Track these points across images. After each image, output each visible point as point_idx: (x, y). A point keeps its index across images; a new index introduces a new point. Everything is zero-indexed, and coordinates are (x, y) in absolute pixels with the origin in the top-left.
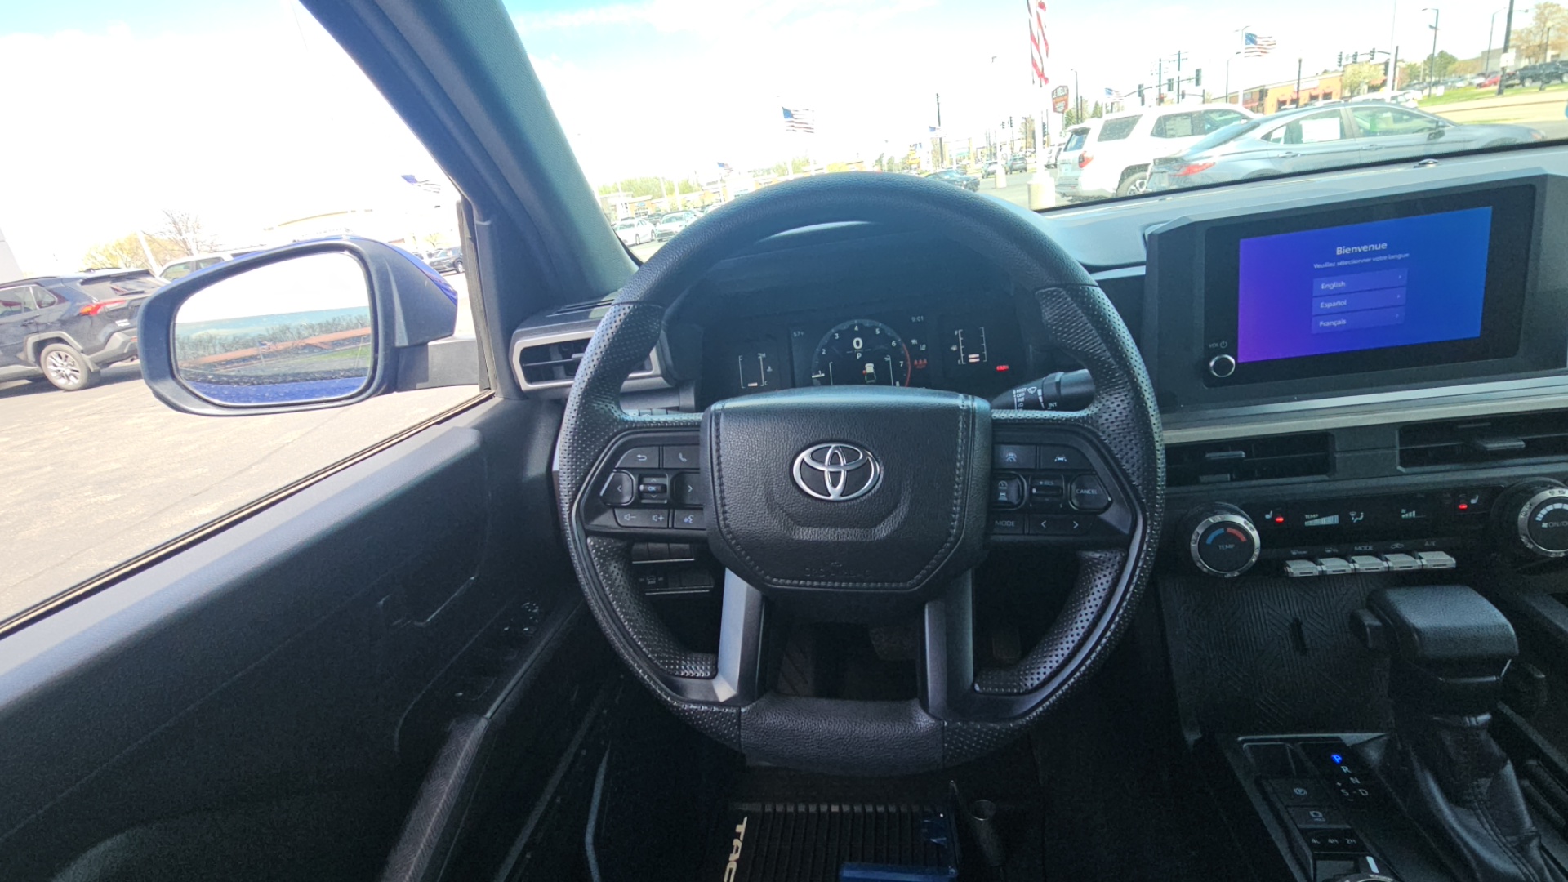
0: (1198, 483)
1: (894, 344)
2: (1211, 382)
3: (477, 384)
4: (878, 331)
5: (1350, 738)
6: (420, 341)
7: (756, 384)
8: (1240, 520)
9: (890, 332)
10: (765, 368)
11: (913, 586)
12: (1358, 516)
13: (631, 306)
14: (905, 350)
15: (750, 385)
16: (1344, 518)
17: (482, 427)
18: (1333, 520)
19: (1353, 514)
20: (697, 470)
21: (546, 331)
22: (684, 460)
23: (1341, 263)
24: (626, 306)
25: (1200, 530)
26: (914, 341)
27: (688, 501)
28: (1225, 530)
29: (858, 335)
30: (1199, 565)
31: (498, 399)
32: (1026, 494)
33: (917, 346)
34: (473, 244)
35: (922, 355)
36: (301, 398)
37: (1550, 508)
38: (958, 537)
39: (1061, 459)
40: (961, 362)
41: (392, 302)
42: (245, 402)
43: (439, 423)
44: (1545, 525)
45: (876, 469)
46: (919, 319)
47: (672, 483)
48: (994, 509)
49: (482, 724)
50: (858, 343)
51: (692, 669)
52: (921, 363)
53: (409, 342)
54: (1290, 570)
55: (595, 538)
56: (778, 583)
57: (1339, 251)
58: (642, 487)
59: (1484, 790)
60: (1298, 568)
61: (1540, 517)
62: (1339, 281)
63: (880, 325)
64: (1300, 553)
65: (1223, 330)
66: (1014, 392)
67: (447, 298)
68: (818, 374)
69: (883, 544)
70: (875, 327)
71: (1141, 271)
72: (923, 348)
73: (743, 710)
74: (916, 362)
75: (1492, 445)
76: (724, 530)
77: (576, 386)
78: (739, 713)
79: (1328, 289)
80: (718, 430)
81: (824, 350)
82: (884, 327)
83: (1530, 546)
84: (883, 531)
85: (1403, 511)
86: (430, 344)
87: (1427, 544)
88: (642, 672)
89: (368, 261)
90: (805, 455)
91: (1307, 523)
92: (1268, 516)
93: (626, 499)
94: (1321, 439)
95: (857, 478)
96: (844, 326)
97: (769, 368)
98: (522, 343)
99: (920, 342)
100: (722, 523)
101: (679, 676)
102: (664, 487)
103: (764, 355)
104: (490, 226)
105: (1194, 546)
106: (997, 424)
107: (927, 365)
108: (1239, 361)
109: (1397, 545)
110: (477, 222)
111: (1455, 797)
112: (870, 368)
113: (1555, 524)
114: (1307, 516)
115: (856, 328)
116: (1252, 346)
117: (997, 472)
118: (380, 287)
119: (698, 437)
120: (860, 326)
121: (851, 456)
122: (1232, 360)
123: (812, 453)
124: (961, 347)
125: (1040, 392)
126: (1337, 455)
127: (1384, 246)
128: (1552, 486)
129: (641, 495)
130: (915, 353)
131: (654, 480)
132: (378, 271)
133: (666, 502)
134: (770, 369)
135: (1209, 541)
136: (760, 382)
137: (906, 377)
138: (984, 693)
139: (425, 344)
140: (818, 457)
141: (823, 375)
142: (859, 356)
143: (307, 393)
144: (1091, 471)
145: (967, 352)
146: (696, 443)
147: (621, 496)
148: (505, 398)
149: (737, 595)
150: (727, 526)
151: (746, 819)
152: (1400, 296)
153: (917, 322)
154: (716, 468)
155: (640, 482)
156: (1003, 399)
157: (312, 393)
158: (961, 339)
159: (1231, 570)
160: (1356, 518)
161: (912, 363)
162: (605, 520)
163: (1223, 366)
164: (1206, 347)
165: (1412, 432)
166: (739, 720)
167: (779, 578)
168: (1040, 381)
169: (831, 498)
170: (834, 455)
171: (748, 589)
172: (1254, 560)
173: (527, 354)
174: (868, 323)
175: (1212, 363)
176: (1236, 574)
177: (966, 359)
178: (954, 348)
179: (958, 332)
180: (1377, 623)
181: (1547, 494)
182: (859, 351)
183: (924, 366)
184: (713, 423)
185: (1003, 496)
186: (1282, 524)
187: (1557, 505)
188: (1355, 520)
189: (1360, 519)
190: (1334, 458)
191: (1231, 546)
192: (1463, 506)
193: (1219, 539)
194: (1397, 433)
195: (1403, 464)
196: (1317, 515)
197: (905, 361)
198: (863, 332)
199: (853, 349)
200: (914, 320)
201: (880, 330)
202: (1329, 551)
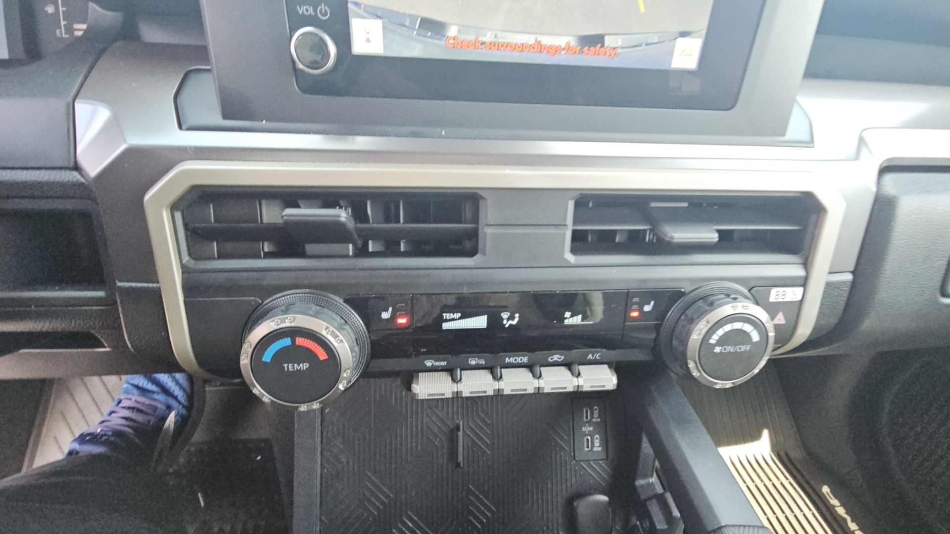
0: (302, 255)
12: (511, 318)
16: (494, 321)
18: (480, 322)
19: (505, 316)
25: (254, 339)
28: (293, 341)
30: (255, 391)
37: (728, 328)
44: (718, 349)
54: (416, 388)
60: (425, 387)
61: (714, 339)
64: (437, 364)
83: (695, 374)
85: (568, 314)
87: (590, 357)
91: (446, 326)
92: (385, 315)
94: (469, 201)
105: (245, 365)
109: (556, 358)
113: (730, 349)
114: (444, 316)
124: (61, 9)
126: (489, 231)
128: (736, 297)
135: (267, 357)
159: (309, 401)
160: (509, 320)
165: (591, 203)
172: (341, 387)
175: (293, 41)
177: (69, 29)
178: (50, 9)
181: (727, 310)
186: (403, 329)
187: (737, 325)
188: (507, 324)
189: (514, 322)
190: (485, 234)
191: (304, 366)
192: (635, 314)
193: (281, 356)
194: (571, 205)
195: (574, 251)
196: (458, 315)
202: (473, 362)
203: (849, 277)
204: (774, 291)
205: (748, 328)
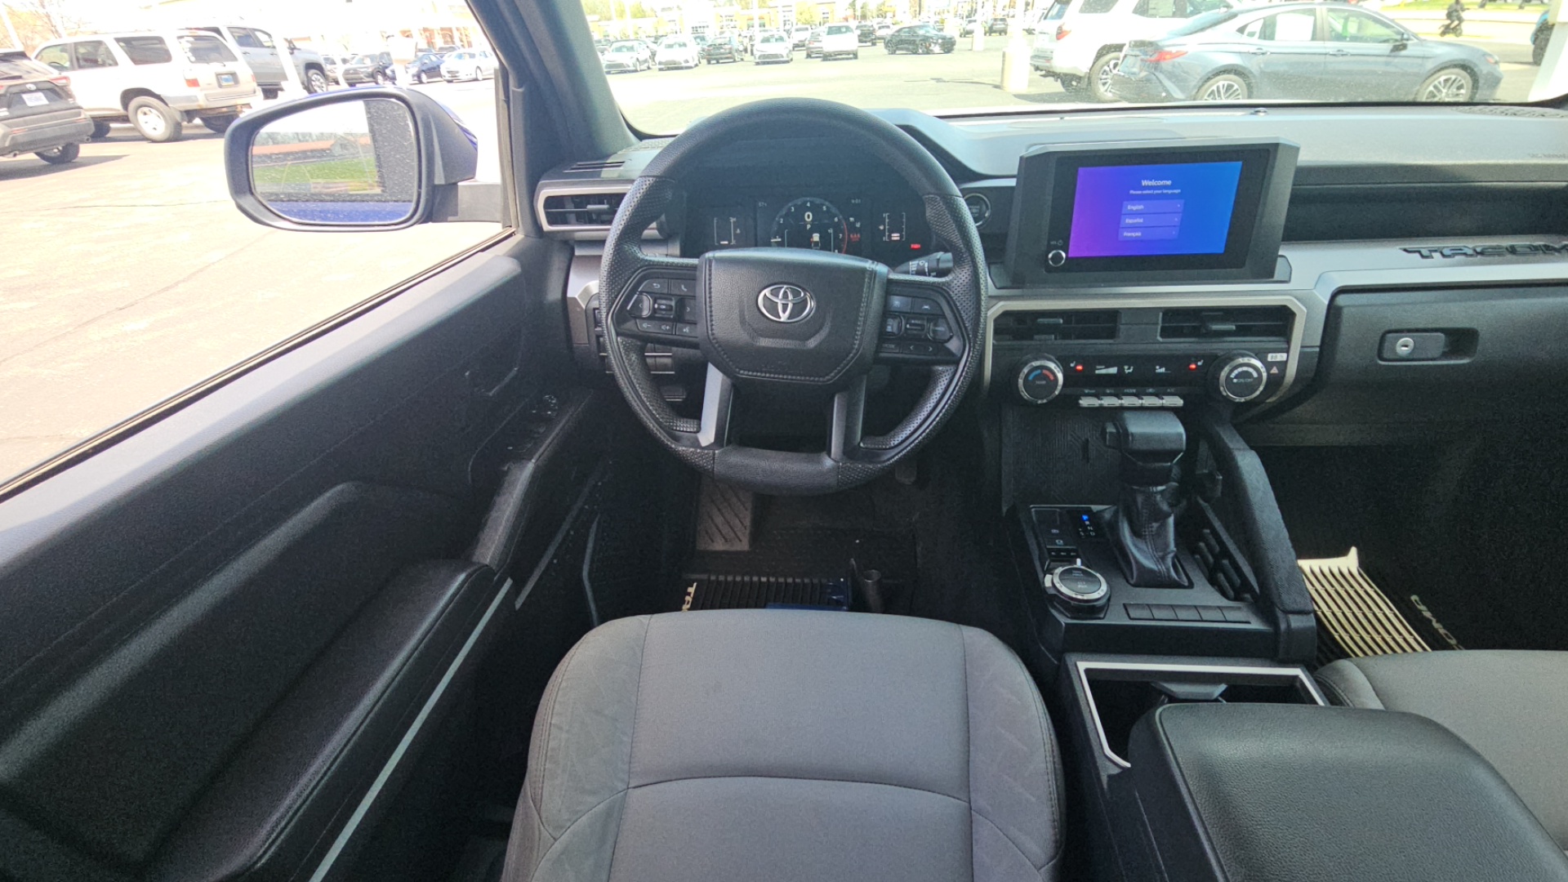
0: (1032, 339)
1: (836, 220)
2: (1049, 269)
3: (498, 222)
4: (825, 209)
5: (1095, 508)
6: (453, 181)
7: (726, 243)
8: (1052, 365)
10: (735, 230)
11: (829, 380)
12: (1129, 369)
13: (654, 179)
14: (844, 225)
15: (722, 243)
16: (1121, 370)
17: (518, 255)
18: (1113, 370)
19: (1126, 367)
20: (694, 297)
21: (566, 184)
22: (685, 290)
23: (1145, 192)
24: (651, 179)
25: (1026, 370)
26: (852, 219)
27: (687, 317)
28: (1042, 371)
29: (809, 209)
30: (1022, 394)
31: (519, 237)
32: (903, 328)
33: (854, 223)
34: (505, 106)
35: (856, 230)
36: (357, 221)
37: (1240, 370)
38: (858, 350)
39: (926, 307)
40: (885, 239)
41: (432, 145)
42: (310, 220)
43: (483, 250)
44: (1235, 381)
45: (811, 304)
46: (857, 201)
47: (676, 303)
48: (883, 337)
49: (530, 467)
50: (809, 216)
51: (684, 426)
52: (855, 237)
53: (446, 181)
54: (1081, 402)
55: (623, 338)
56: (744, 374)
57: (1145, 183)
58: (656, 306)
59: (1154, 529)
60: (1085, 402)
61: (1233, 376)
62: (1140, 204)
63: (828, 204)
64: (1090, 391)
65: (1061, 233)
66: (911, 263)
67: (469, 142)
68: (776, 237)
69: (811, 351)
70: (824, 205)
71: (1012, 182)
72: (858, 225)
73: (717, 452)
74: (851, 236)
75: (1216, 327)
76: (711, 337)
77: (613, 231)
78: (714, 454)
79: (1132, 210)
80: (710, 270)
81: (782, 220)
82: (831, 206)
83: (1224, 393)
84: (812, 343)
85: (1157, 367)
86: (459, 184)
87: (1169, 390)
88: (652, 425)
89: (415, 109)
90: (767, 291)
91: (1097, 372)
92: (1072, 365)
93: (646, 313)
94: (1113, 315)
95: (800, 307)
96: (799, 202)
98: (546, 192)
99: (856, 221)
100: (710, 332)
101: (676, 430)
102: (671, 306)
103: (735, 219)
104: (523, 93)
105: (1021, 381)
106: (890, 282)
107: (860, 239)
108: (1070, 256)
109: (1151, 390)
110: (512, 87)
111: (1136, 533)
112: (816, 237)
113: (1242, 380)
114: (1098, 367)
115: (808, 205)
116: (1079, 247)
117: (887, 313)
118: (425, 134)
119: (695, 275)
120: (811, 203)
121: (796, 294)
122: (1064, 255)
123: (772, 290)
124: (887, 227)
125: (926, 265)
126: (1121, 327)
127: (1169, 183)
128: (1243, 356)
129: (655, 311)
130: (852, 227)
131: (664, 302)
132: (422, 119)
133: (672, 317)
134: (738, 231)
135: (1031, 378)
136: (730, 241)
137: (843, 246)
138: (866, 448)
139: (455, 184)
140: (775, 293)
141: (780, 240)
142: (809, 226)
143: (362, 217)
144: (943, 316)
145: (891, 231)
146: (694, 279)
147: (641, 310)
148: (526, 236)
149: (715, 383)
150: (713, 334)
151: (695, 584)
152: (1176, 219)
153: (855, 204)
154: (708, 295)
155: (655, 302)
156: (903, 267)
157: (366, 216)
158: (887, 220)
159: (1042, 399)
160: (1128, 370)
161: (849, 235)
162: (630, 325)
163: (1057, 258)
164: (1049, 243)
165: (1171, 314)
166: (714, 459)
167: (745, 370)
168: (927, 258)
169: (782, 320)
170: (785, 292)
171: (723, 379)
172: (1057, 393)
173: (551, 202)
174: (818, 201)
175: (1050, 256)
176: (1045, 401)
177: (890, 236)
178: (882, 228)
179: (886, 215)
180: (1114, 431)
181: (1240, 361)
182: (808, 223)
183: (857, 240)
184: (707, 266)
185: (889, 329)
186: (1080, 371)
187: (1245, 369)
188: (1127, 371)
189: (1131, 370)
190: (1119, 329)
191: (1044, 382)
192: (1193, 366)
193: (1037, 377)
194: (1161, 314)
195: (1161, 336)
196: (1103, 367)
197: (844, 234)
198: (815, 209)
199: (805, 221)
200: (853, 201)
201: (827, 207)
202: (1108, 391)
203: (1318, 349)
204: (1270, 355)
205: (1251, 370)
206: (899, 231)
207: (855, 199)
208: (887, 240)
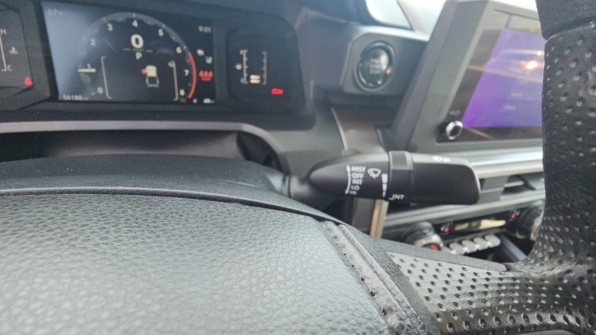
1: (179, 50)
4: (161, 33)
9: (174, 37)
10: (6, 49)
14: (190, 59)
16: (470, 225)
18: (465, 226)
19: (473, 223)
26: (200, 52)
29: (137, 31)
33: (203, 58)
35: (208, 67)
40: (243, 81)
46: (207, 30)
50: (137, 41)
52: (206, 75)
63: (164, 26)
68: (87, 67)
70: (157, 28)
72: (209, 60)
74: (201, 74)
81: (93, 41)
82: (169, 30)
91: (455, 229)
96: (120, 18)
97: (13, 49)
99: (206, 54)
107: (213, 78)
112: (151, 71)
114: (457, 226)
115: (135, 24)
120: (140, 22)
122: (460, 125)
124: (245, 67)
130: (201, 64)
134: (13, 51)
137: (191, 87)
141: (93, 70)
142: (139, 56)
145: (250, 72)
153: (203, 33)
158: (245, 59)
161: (198, 73)
163: (455, 129)
174: (150, 21)
175: (449, 126)
177: (248, 79)
178: (239, 67)
179: (243, 52)
182: (138, 50)
183: (209, 79)
188: (473, 226)
192: (513, 217)
197: (191, 71)
198: (144, 30)
199: (132, 47)
200: (201, 29)
201: (164, 31)
206: (258, 72)
207: (203, 26)
208: (246, 82)
